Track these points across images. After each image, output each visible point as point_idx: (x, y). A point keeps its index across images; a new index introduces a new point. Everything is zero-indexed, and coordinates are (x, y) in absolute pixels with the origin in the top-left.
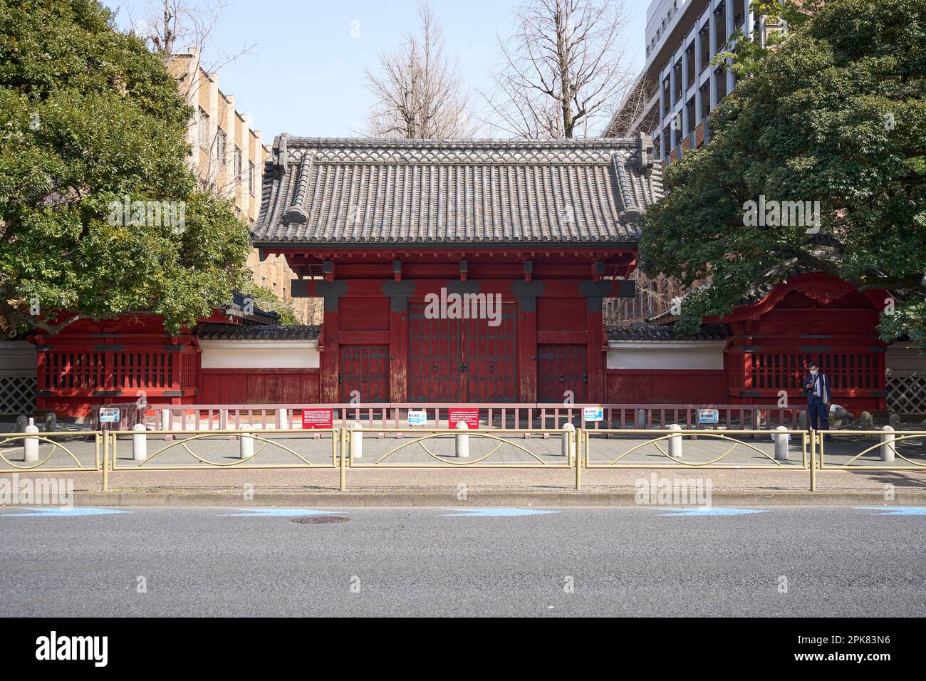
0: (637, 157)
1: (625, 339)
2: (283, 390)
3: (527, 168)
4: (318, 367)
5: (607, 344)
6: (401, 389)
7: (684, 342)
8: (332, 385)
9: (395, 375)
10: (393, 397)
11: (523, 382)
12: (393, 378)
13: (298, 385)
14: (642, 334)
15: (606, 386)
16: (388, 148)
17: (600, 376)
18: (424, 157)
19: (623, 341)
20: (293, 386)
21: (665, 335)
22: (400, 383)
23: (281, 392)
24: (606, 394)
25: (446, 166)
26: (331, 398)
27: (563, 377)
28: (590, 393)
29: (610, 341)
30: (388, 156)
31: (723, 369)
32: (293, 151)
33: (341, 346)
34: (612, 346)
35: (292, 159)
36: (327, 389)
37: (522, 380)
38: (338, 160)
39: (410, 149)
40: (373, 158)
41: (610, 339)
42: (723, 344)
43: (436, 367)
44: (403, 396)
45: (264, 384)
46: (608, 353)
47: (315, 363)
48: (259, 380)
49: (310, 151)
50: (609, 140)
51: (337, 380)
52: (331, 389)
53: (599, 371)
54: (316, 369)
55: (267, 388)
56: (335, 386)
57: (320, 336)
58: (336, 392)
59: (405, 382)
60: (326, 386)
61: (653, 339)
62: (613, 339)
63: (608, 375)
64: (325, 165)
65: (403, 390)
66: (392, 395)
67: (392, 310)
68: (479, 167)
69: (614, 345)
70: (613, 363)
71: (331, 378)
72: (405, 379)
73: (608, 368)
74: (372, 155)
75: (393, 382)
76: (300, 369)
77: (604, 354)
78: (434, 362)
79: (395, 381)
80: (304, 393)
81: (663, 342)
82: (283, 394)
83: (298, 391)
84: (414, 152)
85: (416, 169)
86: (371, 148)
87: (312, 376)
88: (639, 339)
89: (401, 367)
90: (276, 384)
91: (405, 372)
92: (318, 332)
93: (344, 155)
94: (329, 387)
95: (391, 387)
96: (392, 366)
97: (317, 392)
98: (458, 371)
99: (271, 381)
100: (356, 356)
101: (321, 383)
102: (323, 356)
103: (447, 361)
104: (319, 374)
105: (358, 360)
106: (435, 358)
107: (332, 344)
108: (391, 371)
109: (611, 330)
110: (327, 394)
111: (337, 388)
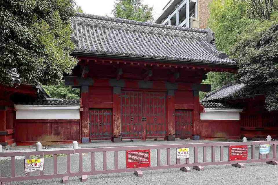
2: (61, 130)
5: (203, 110)
6: (118, 129)
8: (86, 127)
9: (116, 122)
11: (170, 125)
12: (115, 124)
13: (69, 127)
17: (198, 123)
18: (124, 26)
20: (66, 128)
22: (118, 126)
23: (60, 131)
26: (86, 133)
27: (183, 123)
29: (205, 108)
31: (239, 120)
33: (90, 109)
34: (206, 110)
36: (83, 129)
37: (169, 124)
39: (118, 22)
43: (132, 119)
44: (119, 132)
45: (51, 126)
47: (77, 117)
48: (48, 125)
51: (88, 125)
52: (86, 129)
53: (198, 120)
54: (78, 120)
55: (53, 129)
57: (81, 103)
58: (88, 131)
59: (120, 125)
62: (207, 108)
64: (79, 25)
66: (114, 131)
67: (114, 92)
70: (204, 117)
71: (86, 124)
73: (201, 119)
74: (101, 23)
76: (70, 120)
77: (200, 114)
78: (132, 117)
79: (116, 125)
80: (72, 131)
83: (69, 130)
87: (76, 123)
88: (214, 108)
89: (118, 119)
90: (58, 127)
91: (120, 121)
92: (79, 102)
94: (85, 128)
95: (114, 128)
96: (114, 118)
97: (79, 131)
98: (142, 120)
99: (54, 126)
100: (97, 114)
101: (81, 126)
102: (81, 113)
103: (137, 116)
104: (79, 122)
105: (97, 115)
106: (132, 115)
107: (86, 108)
108: (114, 121)
109: (202, 104)
110: (84, 131)
111: (88, 128)
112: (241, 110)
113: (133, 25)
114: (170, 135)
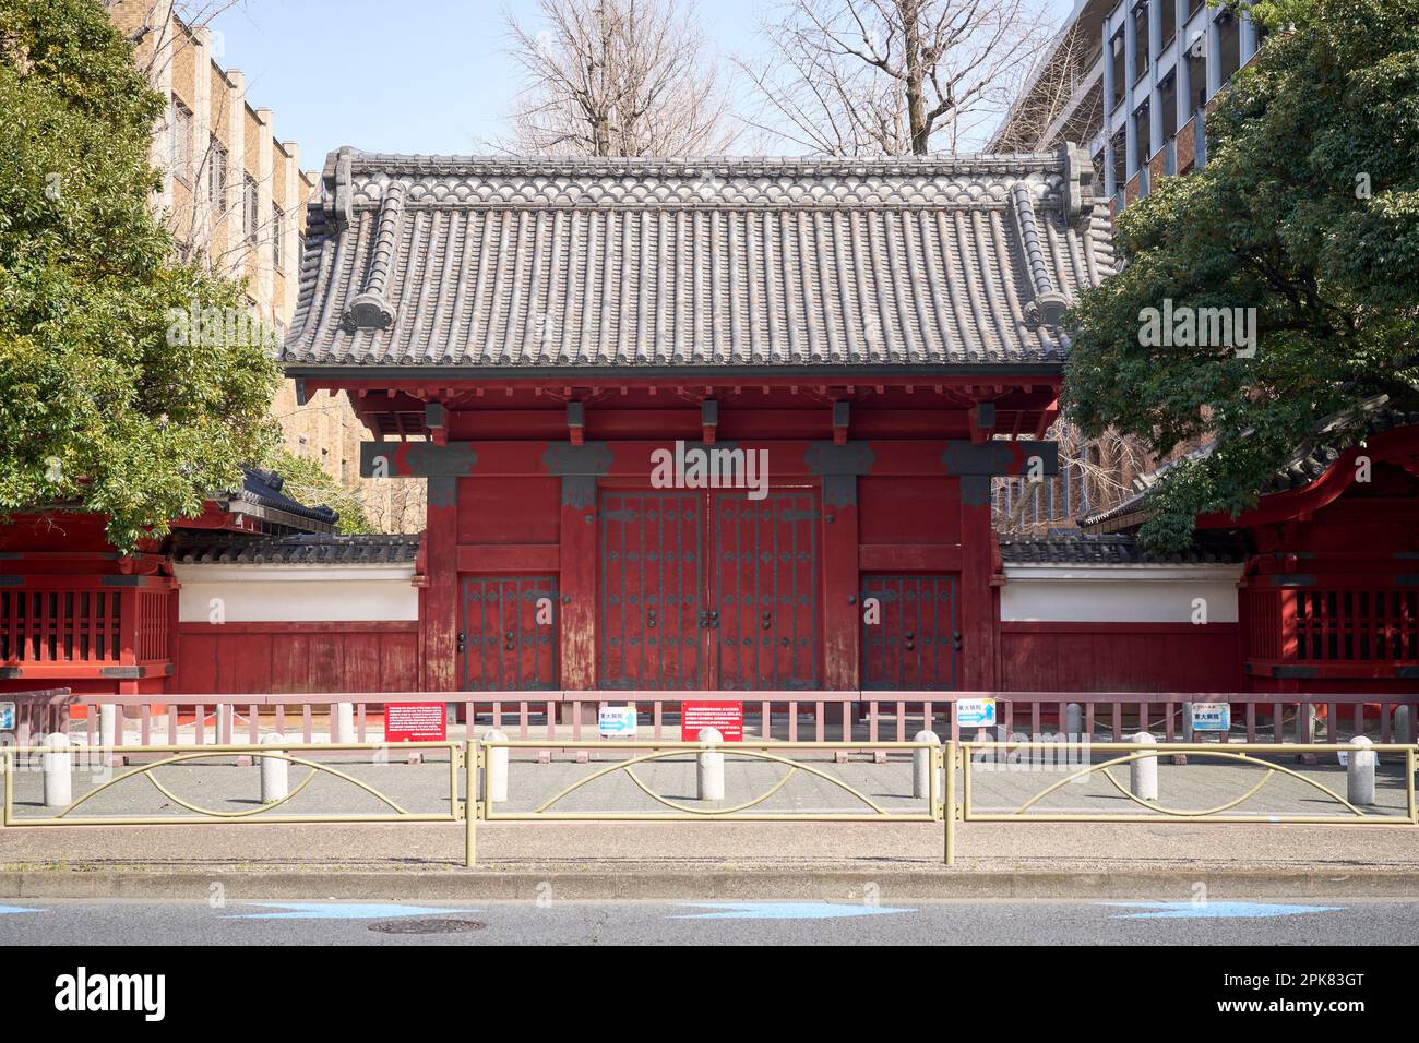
0: (1060, 193)
1: (1037, 561)
2: (344, 666)
3: (838, 216)
4: (416, 618)
5: (1000, 571)
6: (583, 664)
7: (1157, 566)
8: (443, 655)
9: (572, 635)
10: (568, 678)
11: (831, 649)
12: (568, 641)
13: (375, 656)
14: (1073, 551)
15: (998, 656)
16: (556, 176)
17: (987, 636)
18: (628, 193)
19: (1033, 565)
20: (365, 657)
21: (1119, 553)
22: (580, 651)
23: (340, 670)
24: (999, 674)
25: (674, 212)
26: (441, 680)
27: (911, 638)
28: (966, 670)
29: (1006, 565)
30: (555, 191)
31: (1237, 620)
32: (363, 182)
33: (461, 575)
34: (1011, 574)
35: (361, 199)
36: (433, 664)
37: (828, 645)
38: (454, 200)
39: (600, 178)
40: (526, 197)
41: (1005, 560)
42: (1237, 571)
43: (654, 618)
44: (588, 676)
45: (306, 652)
46: (1002, 589)
47: (409, 611)
48: (296, 644)
49: (397, 183)
50: (1002, 158)
51: (453, 644)
52: (442, 663)
53: (986, 625)
54: (411, 623)
55: (312, 664)
56: (450, 657)
57: (420, 555)
58: (452, 669)
59: (592, 648)
60: (431, 658)
61: (1094, 560)
62: (1013, 560)
63: (1002, 633)
64: (429, 211)
65: (588, 665)
66: (564, 674)
67: (565, 503)
68: (741, 213)
69: (1014, 571)
70: (1014, 610)
71: (442, 641)
72: (592, 642)
73: (1003, 619)
74: (525, 190)
75: (568, 649)
76: (380, 623)
77: (996, 591)
78: (651, 608)
79: (571, 646)
80: (388, 671)
81: (1115, 566)
82: (344, 672)
83: (376, 667)
84: (608, 184)
85: (612, 218)
86: (521, 175)
87: (402, 637)
88: (1067, 561)
89: (582, 618)
90: (330, 654)
91: (591, 629)
92: (416, 547)
93: (468, 191)
94: (438, 659)
95: (563, 658)
96: (566, 615)
97: (414, 670)
98: (698, 625)
99: (320, 648)
100: (493, 597)
101: (421, 650)
102: (424, 595)
103: (676, 606)
104: (418, 633)
105: (497, 604)
106: (653, 600)
107: (443, 572)
108: (564, 627)
109: (1008, 543)
110: (434, 672)
111: (453, 660)
113: (669, 183)
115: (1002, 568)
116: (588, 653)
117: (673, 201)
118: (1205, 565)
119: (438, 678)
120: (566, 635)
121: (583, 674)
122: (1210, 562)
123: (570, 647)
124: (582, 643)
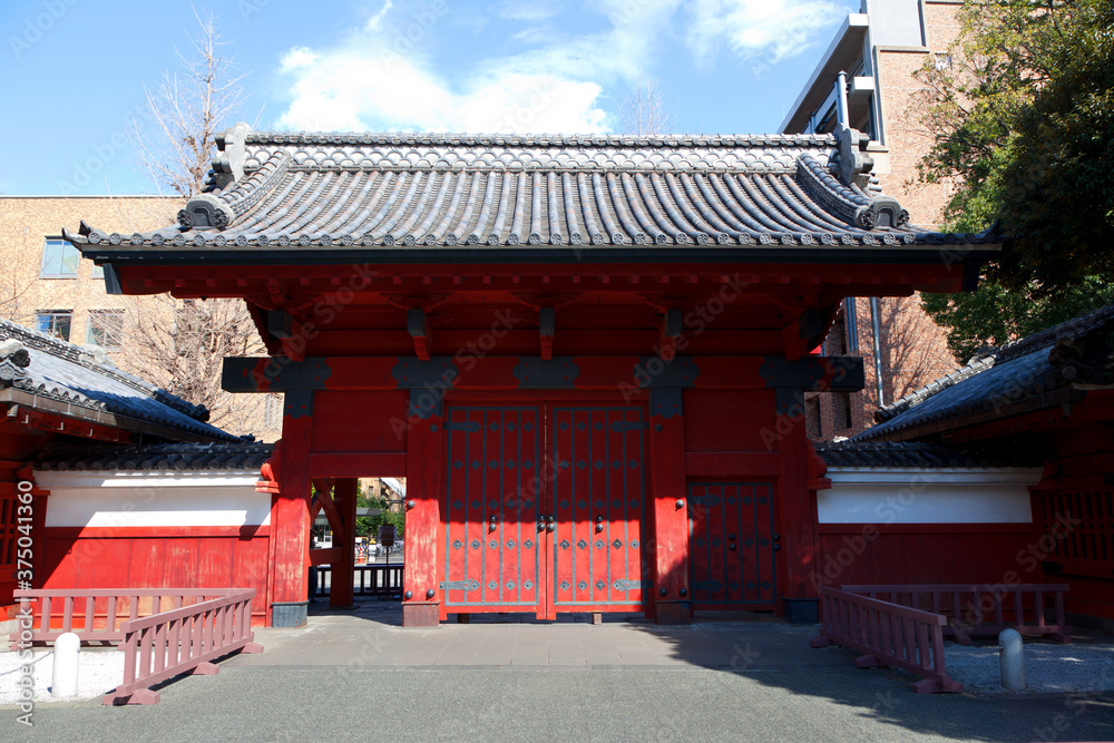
0: (837, 162)
4: (268, 523)
5: (821, 474)
6: (426, 566)
9: (415, 539)
10: (411, 581)
11: (662, 550)
12: (412, 544)
13: (228, 559)
15: (819, 557)
17: (808, 537)
20: (218, 560)
22: (423, 553)
23: (193, 573)
26: (289, 583)
27: (733, 540)
29: (829, 469)
31: (1030, 521)
32: (255, 149)
34: (839, 480)
35: (253, 163)
36: (281, 567)
37: (659, 546)
41: (829, 465)
43: (494, 521)
44: (430, 579)
45: (163, 556)
46: (819, 493)
48: (154, 549)
50: (788, 137)
51: (303, 549)
52: (290, 565)
53: (806, 527)
54: (264, 528)
55: (168, 566)
56: (296, 561)
58: (300, 573)
59: (434, 552)
60: (280, 562)
63: (821, 534)
65: (431, 568)
69: (838, 476)
70: (832, 511)
71: (291, 545)
72: (434, 546)
73: (821, 521)
75: (411, 553)
77: (812, 494)
79: (415, 550)
80: (238, 575)
82: (197, 576)
83: (228, 570)
87: (255, 542)
89: (427, 522)
90: (186, 559)
91: (434, 532)
94: (288, 562)
96: (411, 519)
97: (264, 573)
98: (536, 528)
99: (175, 551)
101: (272, 555)
102: (277, 501)
103: (515, 510)
104: (269, 537)
106: (492, 503)
107: (294, 479)
108: (408, 531)
109: (823, 450)
110: (282, 575)
111: (301, 563)
112: (1034, 476)
114: (664, 595)
115: (826, 471)
116: (431, 555)
117: (515, 165)
118: (1009, 469)
119: (286, 580)
120: (410, 539)
121: (426, 577)
122: (1014, 466)
123: (413, 551)
124: (425, 546)
